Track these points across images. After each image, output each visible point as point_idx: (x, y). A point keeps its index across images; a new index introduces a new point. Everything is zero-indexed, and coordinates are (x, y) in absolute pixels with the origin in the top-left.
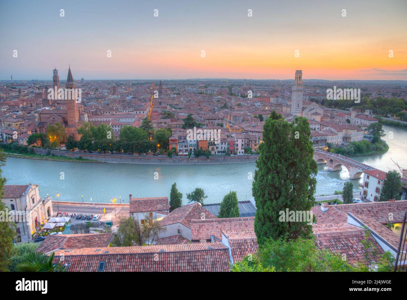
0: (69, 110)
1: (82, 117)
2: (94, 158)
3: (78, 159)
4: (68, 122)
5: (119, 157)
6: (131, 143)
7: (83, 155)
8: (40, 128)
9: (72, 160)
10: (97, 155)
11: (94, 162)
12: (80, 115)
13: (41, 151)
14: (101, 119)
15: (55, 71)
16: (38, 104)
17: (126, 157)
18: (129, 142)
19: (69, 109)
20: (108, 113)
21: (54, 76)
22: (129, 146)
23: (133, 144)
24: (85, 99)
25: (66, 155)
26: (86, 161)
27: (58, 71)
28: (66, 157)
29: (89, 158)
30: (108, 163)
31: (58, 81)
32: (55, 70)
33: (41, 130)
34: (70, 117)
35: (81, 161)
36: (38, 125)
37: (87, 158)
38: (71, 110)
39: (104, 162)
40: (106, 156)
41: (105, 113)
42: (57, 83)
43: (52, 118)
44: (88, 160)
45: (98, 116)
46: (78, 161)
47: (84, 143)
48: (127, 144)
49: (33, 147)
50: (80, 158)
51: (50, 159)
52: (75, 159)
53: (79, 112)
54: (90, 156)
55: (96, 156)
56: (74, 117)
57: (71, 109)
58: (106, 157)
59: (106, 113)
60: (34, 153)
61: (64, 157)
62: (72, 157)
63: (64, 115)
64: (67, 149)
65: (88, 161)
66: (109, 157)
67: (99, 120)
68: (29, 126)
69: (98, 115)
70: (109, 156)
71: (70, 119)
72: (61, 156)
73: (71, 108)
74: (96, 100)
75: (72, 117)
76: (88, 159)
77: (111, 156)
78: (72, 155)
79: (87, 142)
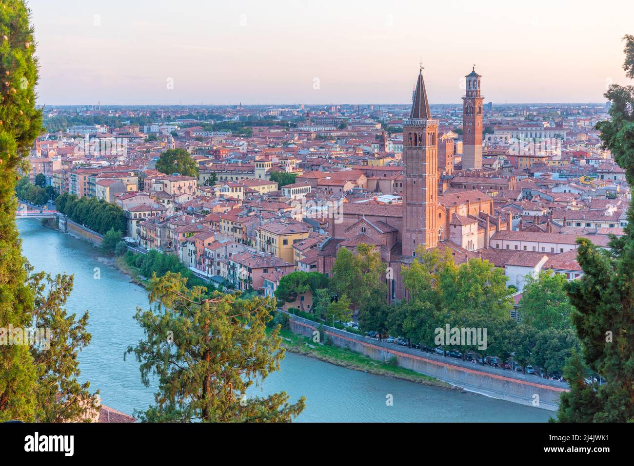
0: (409, 208)
1: (454, 234)
2: (430, 371)
3: (384, 365)
4: (404, 247)
5: (501, 378)
6: (541, 333)
7: (402, 354)
8: (325, 257)
9: (366, 368)
10: (437, 360)
11: (426, 381)
12: (448, 225)
13: (304, 327)
14: (535, 244)
15: (473, 79)
16: (399, 185)
17: (521, 380)
18: (533, 329)
19: (409, 205)
20: (583, 225)
21: (467, 94)
22: (532, 344)
23: (545, 339)
24: (556, 175)
25: (358, 349)
26: (403, 375)
27: (481, 79)
28: (358, 353)
29: (415, 367)
30: (466, 392)
31: (477, 110)
32: (473, 74)
33: (327, 263)
34: (408, 231)
35: (391, 373)
36: (324, 247)
37: (410, 367)
38: (414, 208)
39: (455, 389)
40: (461, 369)
41: (574, 225)
42: (474, 118)
43: (357, 231)
44: (411, 372)
45: (530, 235)
46: (382, 371)
47: (406, 317)
48: (525, 336)
49: (291, 311)
50: (393, 364)
51: (315, 353)
52: (378, 362)
53: (448, 217)
54: (420, 362)
55: (435, 362)
56: (421, 232)
57: (414, 205)
58: (463, 373)
59: (578, 224)
60: (289, 329)
61: (355, 352)
62: (372, 355)
63: (395, 224)
64: (362, 327)
65: (409, 377)
66: (470, 371)
67: (530, 249)
68: (312, 247)
69: (538, 230)
70: (473, 369)
71: (408, 235)
72: (348, 349)
73: (414, 202)
74: (582, 179)
75: (414, 231)
76: (415, 369)
77: (478, 370)
78: (374, 350)
79: (414, 313)
